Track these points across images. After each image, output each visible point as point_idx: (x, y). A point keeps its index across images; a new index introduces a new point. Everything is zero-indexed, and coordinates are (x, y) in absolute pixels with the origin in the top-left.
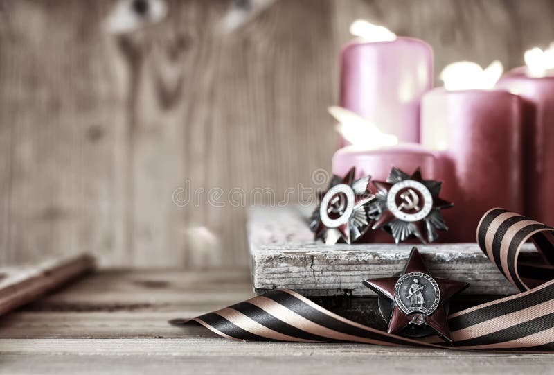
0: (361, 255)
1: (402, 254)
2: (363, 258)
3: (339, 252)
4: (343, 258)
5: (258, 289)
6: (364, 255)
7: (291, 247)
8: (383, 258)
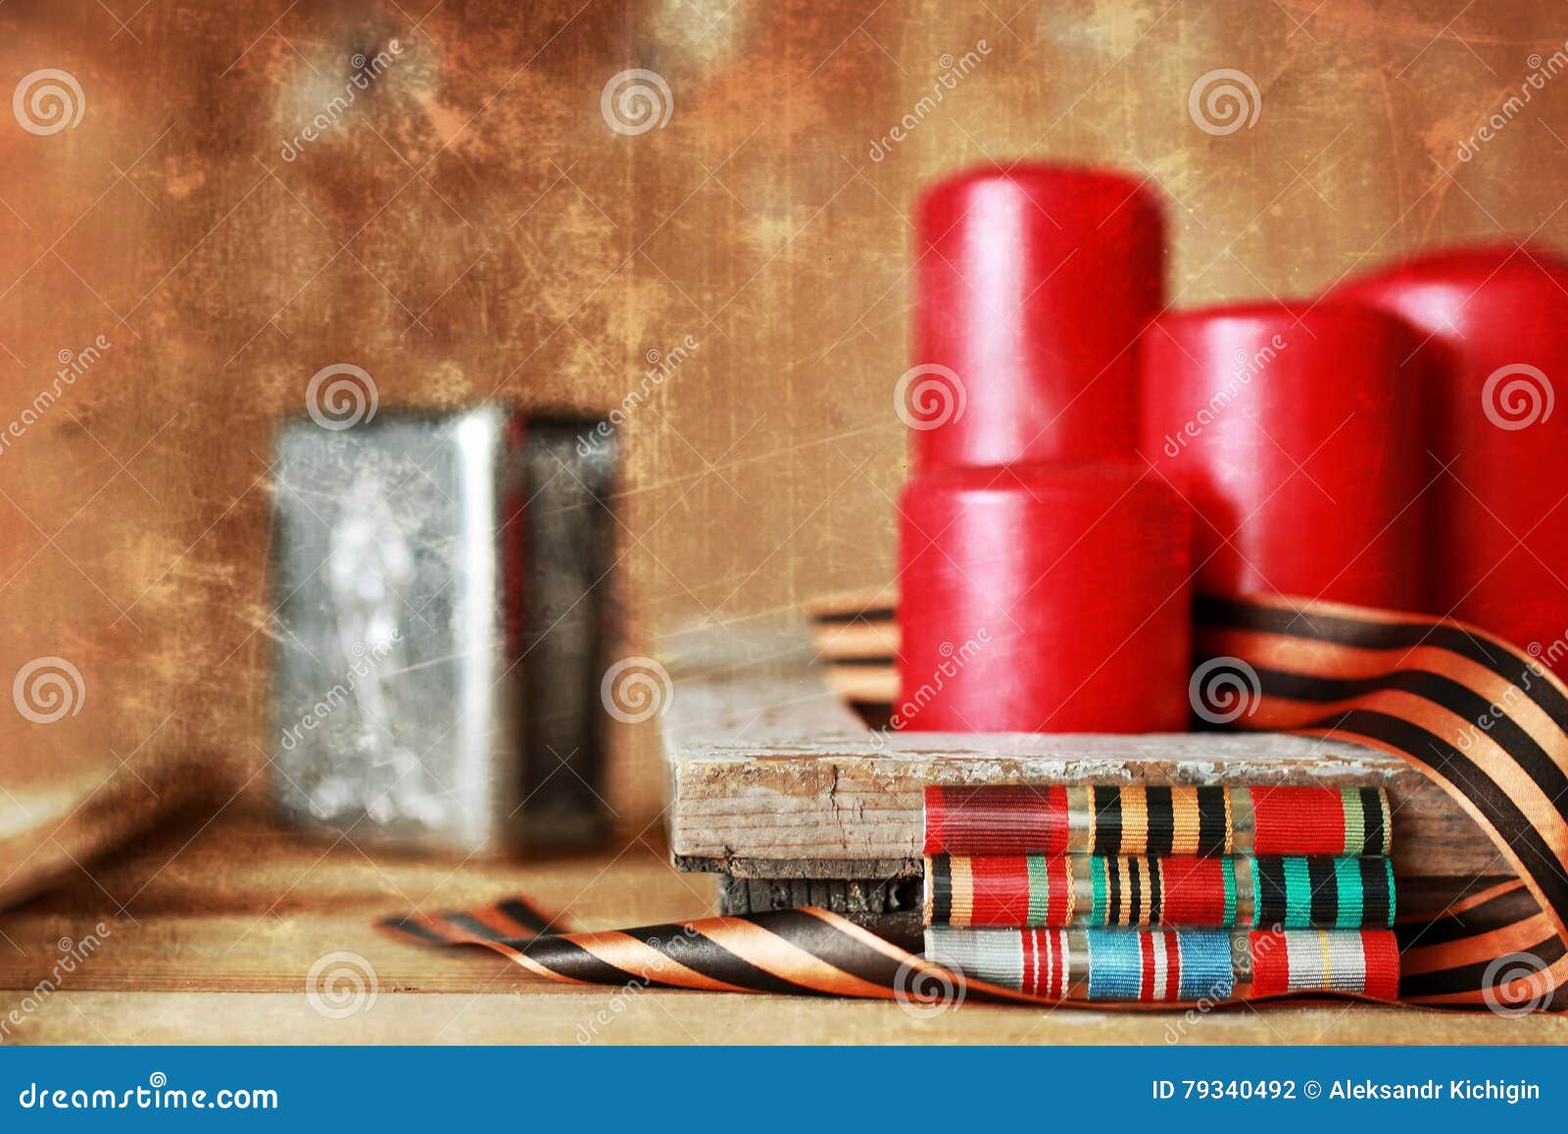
0: (969, 766)
1: (1083, 764)
2: (975, 774)
3: (908, 757)
4: (920, 774)
5: (684, 858)
6: (977, 766)
7: (777, 741)
8: (1029, 774)
